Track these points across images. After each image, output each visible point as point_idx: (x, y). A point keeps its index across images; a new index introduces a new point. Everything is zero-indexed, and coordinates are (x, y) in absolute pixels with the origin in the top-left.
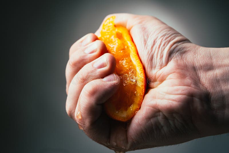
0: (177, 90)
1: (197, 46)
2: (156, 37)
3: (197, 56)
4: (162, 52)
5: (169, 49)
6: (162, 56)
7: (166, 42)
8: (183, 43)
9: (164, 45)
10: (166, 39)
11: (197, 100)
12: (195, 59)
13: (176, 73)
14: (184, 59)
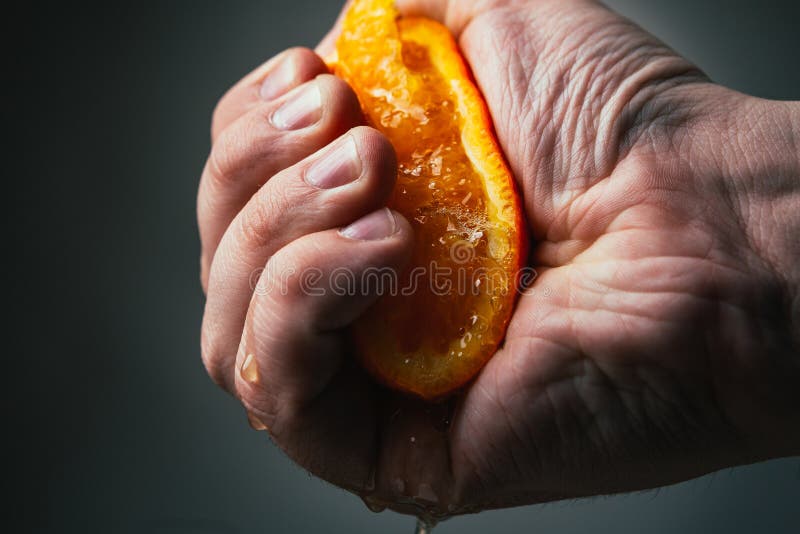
0: (655, 272)
1: (736, 96)
2: (567, 59)
3: (736, 134)
4: (591, 120)
5: (619, 111)
6: (593, 138)
7: (609, 81)
8: (678, 84)
9: (599, 93)
10: (606, 69)
11: (733, 312)
12: (726, 147)
13: (647, 203)
14: (679, 148)
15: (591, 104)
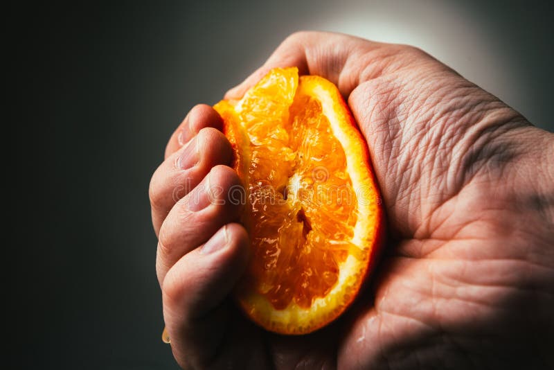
2: (428, 113)
3: (546, 167)
4: (445, 156)
5: (466, 151)
7: (457, 128)
9: (451, 136)
12: (540, 175)
13: (483, 220)
14: (507, 177)
15: (445, 144)
